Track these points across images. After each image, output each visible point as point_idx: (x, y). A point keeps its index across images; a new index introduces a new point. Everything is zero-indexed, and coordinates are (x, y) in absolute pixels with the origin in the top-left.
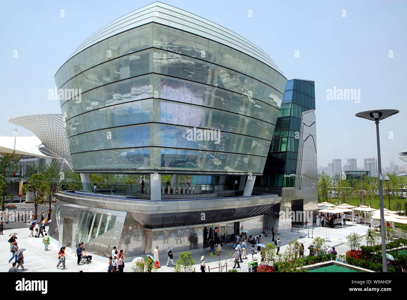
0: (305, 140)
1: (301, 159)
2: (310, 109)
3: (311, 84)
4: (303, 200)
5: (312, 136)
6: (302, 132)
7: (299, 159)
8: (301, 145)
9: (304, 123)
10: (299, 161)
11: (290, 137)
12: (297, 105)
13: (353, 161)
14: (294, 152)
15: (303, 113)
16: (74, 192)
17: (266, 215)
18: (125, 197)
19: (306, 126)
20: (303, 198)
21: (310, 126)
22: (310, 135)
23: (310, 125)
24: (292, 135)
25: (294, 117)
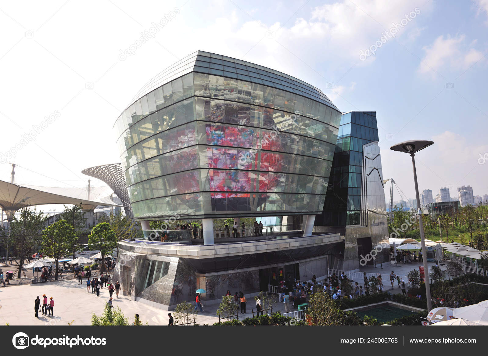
0: (368, 174)
1: (365, 195)
2: (373, 141)
3: (372, 115)
4: (371, 237)
5: (377, 170)
6: (364, 166)
7: (363, 195)
8: (364, 180)
9: (366, 157)
10: (363, 196)
11: (351, 172)
12: (357, 138)
13: (445, 192)
14: (357, 188)
15: (364, 146)
16: (134, 240)
17: (331, 255)
18: (179, 243)
19: (369, 160)
20: (371, 236)
21: (374, 160)
22: (374, 168)
23: (373, 158)
24: (353, 170)
25: (354, 151)
